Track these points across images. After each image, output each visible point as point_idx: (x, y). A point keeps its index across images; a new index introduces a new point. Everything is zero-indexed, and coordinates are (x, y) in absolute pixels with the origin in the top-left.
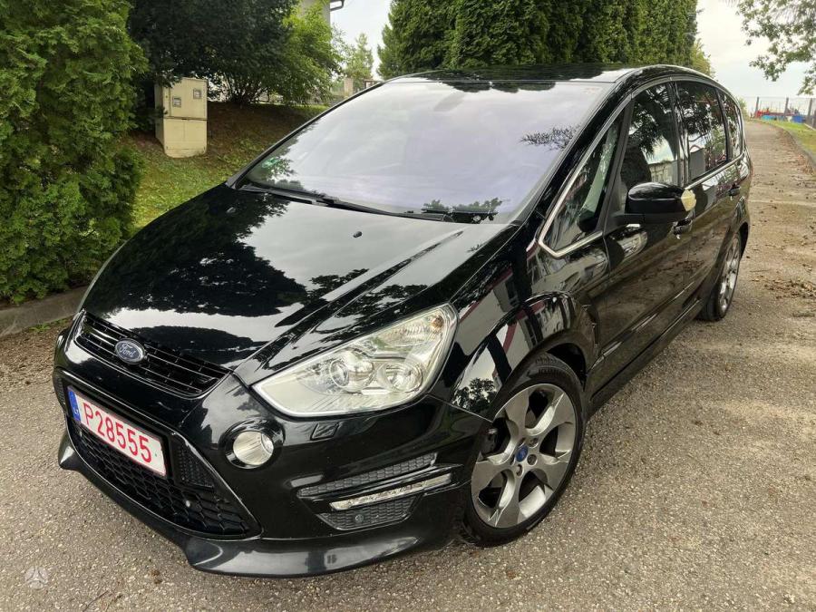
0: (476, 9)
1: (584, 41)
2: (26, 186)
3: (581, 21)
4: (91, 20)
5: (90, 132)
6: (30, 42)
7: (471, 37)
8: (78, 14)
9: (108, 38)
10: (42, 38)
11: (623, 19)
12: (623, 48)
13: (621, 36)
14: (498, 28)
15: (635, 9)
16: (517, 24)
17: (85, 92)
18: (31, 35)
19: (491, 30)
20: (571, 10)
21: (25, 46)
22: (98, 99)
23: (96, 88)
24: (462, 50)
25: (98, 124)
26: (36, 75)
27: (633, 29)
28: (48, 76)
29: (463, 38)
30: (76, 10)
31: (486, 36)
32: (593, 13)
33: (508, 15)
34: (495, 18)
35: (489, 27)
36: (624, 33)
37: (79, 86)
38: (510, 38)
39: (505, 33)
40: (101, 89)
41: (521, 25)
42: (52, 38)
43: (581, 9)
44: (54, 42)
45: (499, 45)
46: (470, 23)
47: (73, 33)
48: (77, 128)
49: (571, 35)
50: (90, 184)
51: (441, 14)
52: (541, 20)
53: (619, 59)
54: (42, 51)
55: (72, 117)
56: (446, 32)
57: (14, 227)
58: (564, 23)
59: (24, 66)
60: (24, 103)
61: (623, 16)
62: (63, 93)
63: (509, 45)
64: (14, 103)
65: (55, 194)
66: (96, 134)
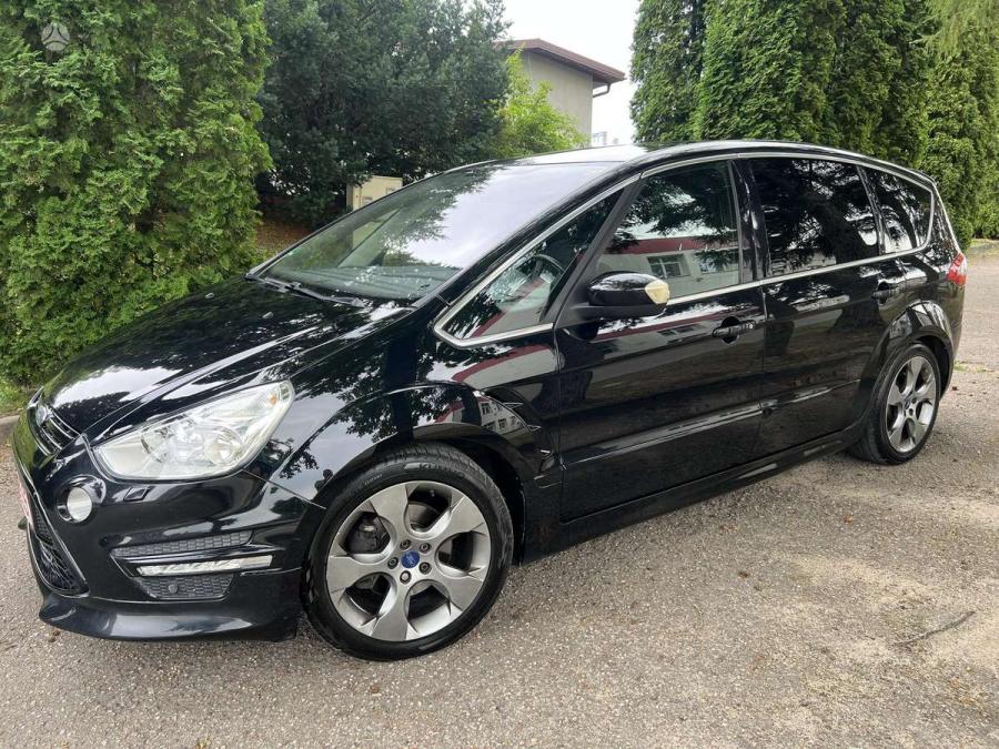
0: (722, 85)
1: (892, 114)
2: (137, 280)
3: (884, 90)
4: (213, 122)
5: (203, 229)
6: (149, 144)
7: (716, 118)
8: (200, 117)
9: (225, 139)
10: (161, 141)
11: (971, 84)
12: (970, 121)
13: (967, 107)
14: (751, 105)
15: (990, 72)
16: (776, 99)
17: (203, 191)
18: (151, 138)
19: (742, 109)
20: (869, 78)
21: (143, 148)
22: (213, 197)
23: (213, 187)
24: (704, 133)
25: (212, 221)
26: (152, 175)
27: (988, 97)
28: (164, 175)
29: (705, 120)
30: (198, 113)
31: (735, 116)
32: (905, 79)
33: (763, 90)
34: (747, 94)
35: (740, 105)
36: (972, 102)
37: (197, 185)
38: (766, 117)
39: (759, 110)
40: (217, 188)
41: (782, 100)
42: (170, 141)
43: (885, 76)
44: (172, 144)
45: (753, 125)
46: (715, 101)
47: (192, 135)
48: (192, 226)
49: (871, 108)
50: (203, 279)
51: (686, 94)
52: (812, 93)
53: (966, 136)
54: (161, 152)
55: (189, 216)
56: (692, 113)
57: (122, 318)
58: (860, 94)
59: (140, 166)
60: (134, 202)
61: (971, 81)
62: (179, 192)
63: (765, 125)
64: (124, 201)
65: (163, 287)
66: (209, 231)
